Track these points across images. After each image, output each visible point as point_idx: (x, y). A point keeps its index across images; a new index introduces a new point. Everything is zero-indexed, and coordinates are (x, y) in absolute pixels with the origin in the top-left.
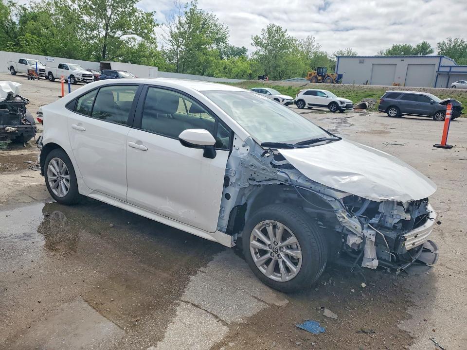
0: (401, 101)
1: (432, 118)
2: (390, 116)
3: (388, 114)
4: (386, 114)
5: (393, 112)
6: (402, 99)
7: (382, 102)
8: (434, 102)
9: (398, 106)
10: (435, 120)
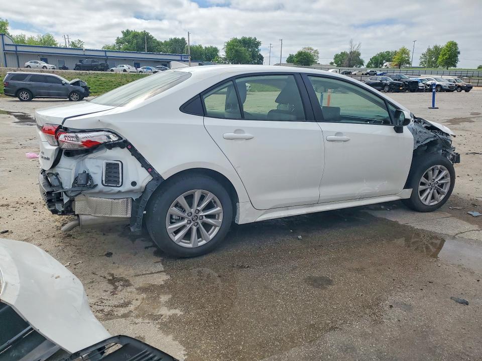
0: (29, 83)
1: (68, 99)
2: (22, 100)
3: (20, 98)
4: (17, 99)
5: (24, 95)
6: (30, 80)
7: (7, 85)
8: (66, 83)
9: (30, 89)
10: (70, 100)
